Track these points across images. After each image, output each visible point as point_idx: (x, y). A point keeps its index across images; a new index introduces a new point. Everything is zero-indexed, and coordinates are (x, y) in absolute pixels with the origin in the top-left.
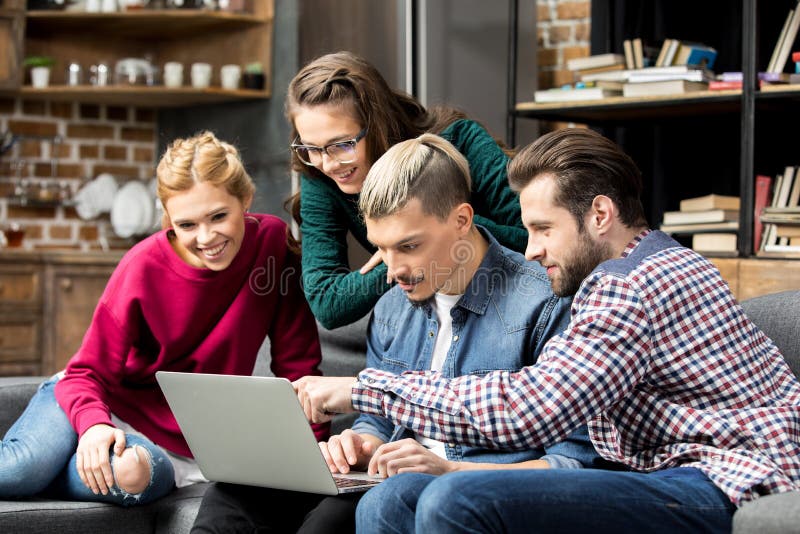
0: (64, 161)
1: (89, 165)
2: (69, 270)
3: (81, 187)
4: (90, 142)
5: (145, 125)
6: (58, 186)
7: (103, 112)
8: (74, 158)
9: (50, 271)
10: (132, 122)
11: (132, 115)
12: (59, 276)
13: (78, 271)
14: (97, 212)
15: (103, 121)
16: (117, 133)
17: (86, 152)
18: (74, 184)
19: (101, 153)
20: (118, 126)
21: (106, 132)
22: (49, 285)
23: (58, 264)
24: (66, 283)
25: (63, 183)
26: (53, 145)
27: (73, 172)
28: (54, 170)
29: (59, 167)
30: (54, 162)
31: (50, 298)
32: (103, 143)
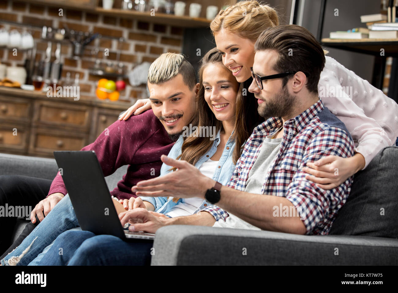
0: (125, 52)
1: (140, 56)
2: (106, 112)
3: (133, 68)
4: (142, 43)
5: (176, 37)
6: (118, 66)
7: (151, 27)
8: (131, 51)
9: (96, 111)
10: (168, 34)
11: (169, 30)
12: (100, 114)
13: (110, 112)
14: (138, 83)
15: (151, 32)
16: (159, 40)
17: (139, 48)
18: (130, 66)
19: (148, 50)
20: (159, 36)
21: (152, 38)
22: (95, 119)
23: (100, 108)
24: (103, 118)
25: (121, 64)
26: (119, 43)
27: (131, 59)
28: (118, 57)
29: (121, 55)
30: (119, 52)
31: (94, 125)
32: (149, 44)
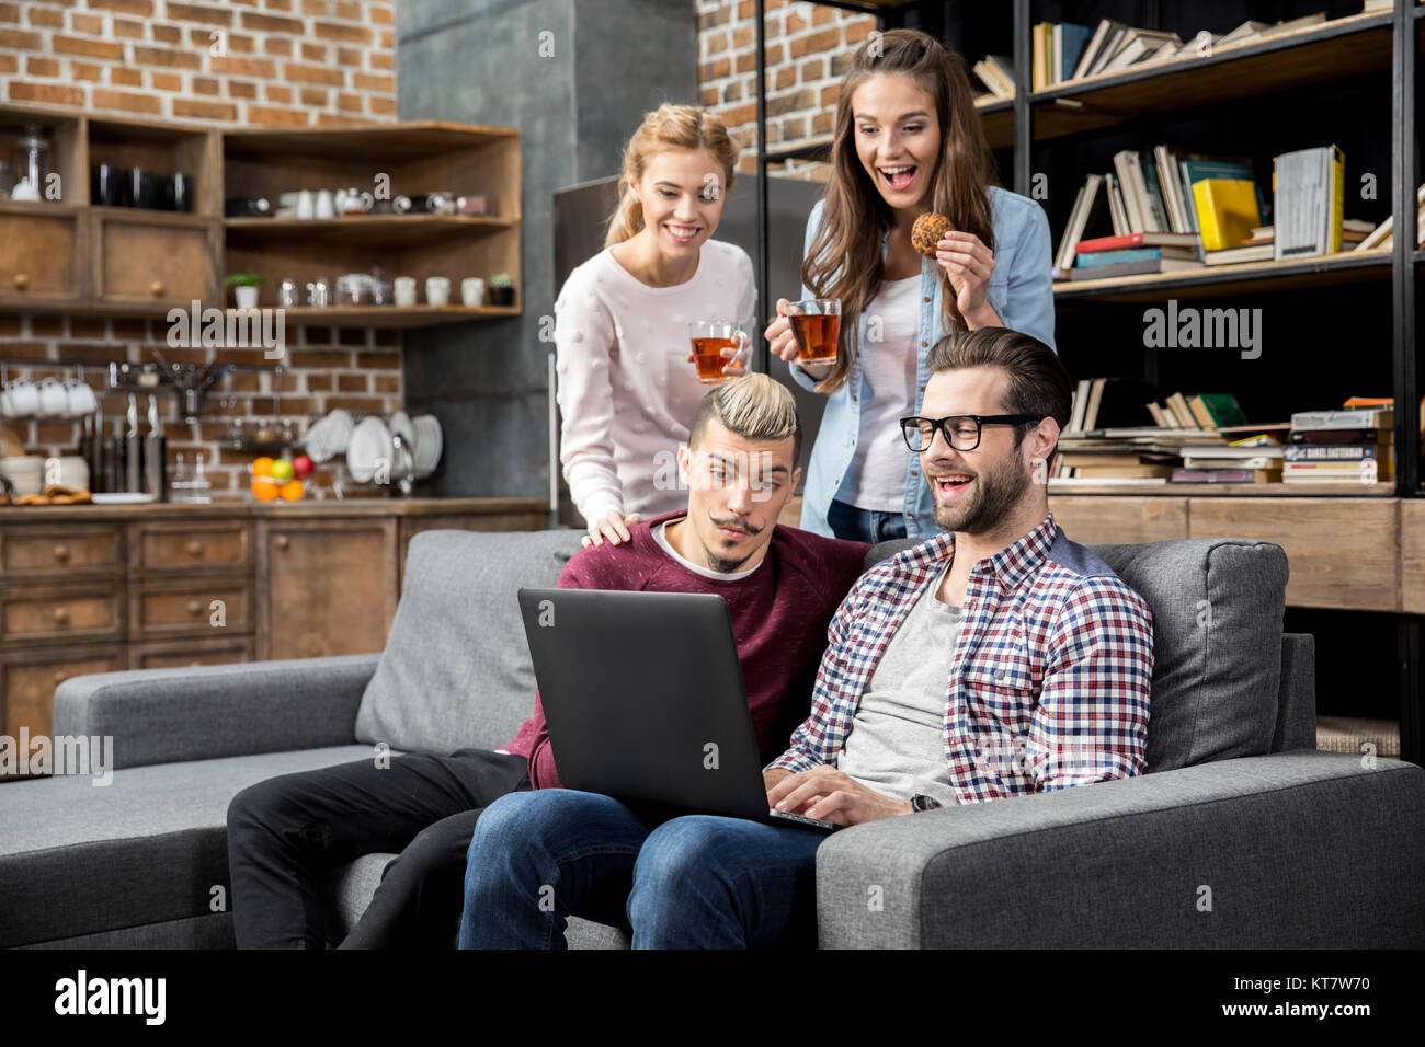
0: (288, 395)
1: (320, 398)
2: (284, 526)
3: (311, 425)
4: (321, 372)
5: (388, 350)
6: (282, 425)
7: (335, 336)
8: (301, 390)
9: (262, 528)
10: (371, 347)
11: (371, 337)
12: (272, 533)
13: (295, 526)
14: (329, 455)
15: (335, 346)
16: (354, 360)
17: (315, 383)
18: (303, 421)
19: (335, 383)
20: (353, 352)
21: (342, 359)
22: (262, 544)
23: (271, 519)
24: (282, 540)
25: (287, 421)
26: (274, 377)
27: (302, 407)
28: (276, 406)
29: (282, 401)
30: (276, 396)
31: (263, 559)
32: (336, 372)
